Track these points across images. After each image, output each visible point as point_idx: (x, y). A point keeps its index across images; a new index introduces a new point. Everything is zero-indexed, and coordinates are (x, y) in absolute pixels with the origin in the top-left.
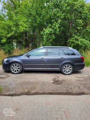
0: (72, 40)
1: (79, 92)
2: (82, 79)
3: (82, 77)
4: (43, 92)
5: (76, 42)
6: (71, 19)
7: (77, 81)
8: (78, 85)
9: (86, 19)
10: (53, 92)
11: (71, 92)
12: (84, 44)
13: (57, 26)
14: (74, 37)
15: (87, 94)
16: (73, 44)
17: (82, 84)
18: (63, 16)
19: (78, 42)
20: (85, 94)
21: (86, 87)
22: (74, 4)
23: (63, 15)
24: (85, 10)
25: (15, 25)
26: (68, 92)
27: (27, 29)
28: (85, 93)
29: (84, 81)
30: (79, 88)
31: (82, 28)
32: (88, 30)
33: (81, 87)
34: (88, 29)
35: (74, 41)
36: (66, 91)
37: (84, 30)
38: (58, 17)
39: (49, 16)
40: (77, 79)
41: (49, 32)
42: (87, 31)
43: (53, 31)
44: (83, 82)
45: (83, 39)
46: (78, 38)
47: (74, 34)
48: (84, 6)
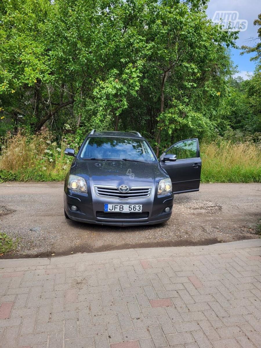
0: (170, 115)
1: (207, 238)
2: (203, 211)
3: (202, 208)
4: (123, 242)
5: (180, 120)
6: (171, 61)
7: (193, 216)
8: (198, 223)
9: (203, 61)
10: (146, 241)
11: (189, 239)
12: (199, 125)
13: (134, 75)
14: (176, 106)
15: (224, 242)
16: (173, 126)
17: (207, 221)
18: (151, 49)
19: (185, 121)
20: (220, 242)
21: (217, 228)
22: (181, 22)
23: (150, 45)
24: (204, 39)
25: (7, 61)
26: (181, 241)
27: (47, 76)
28: (219, 240)
29: (210, 216)
30: (204, 230)
31: (195, 85)
32: (207, 91)
33: (208, 228)
34: (208, 87)
35: (176, 116)
36: (176, 239)
37: (199, 92)
38: (137, 51)
39: (112, 45)
40: (192, 211)
41: (114, 92)
42: (205, 92)
43: (125, 88)
44: (208, 218)
45: (196, 112)
46: (186, 110)
47: (176, 98)
48: (201, 29)
